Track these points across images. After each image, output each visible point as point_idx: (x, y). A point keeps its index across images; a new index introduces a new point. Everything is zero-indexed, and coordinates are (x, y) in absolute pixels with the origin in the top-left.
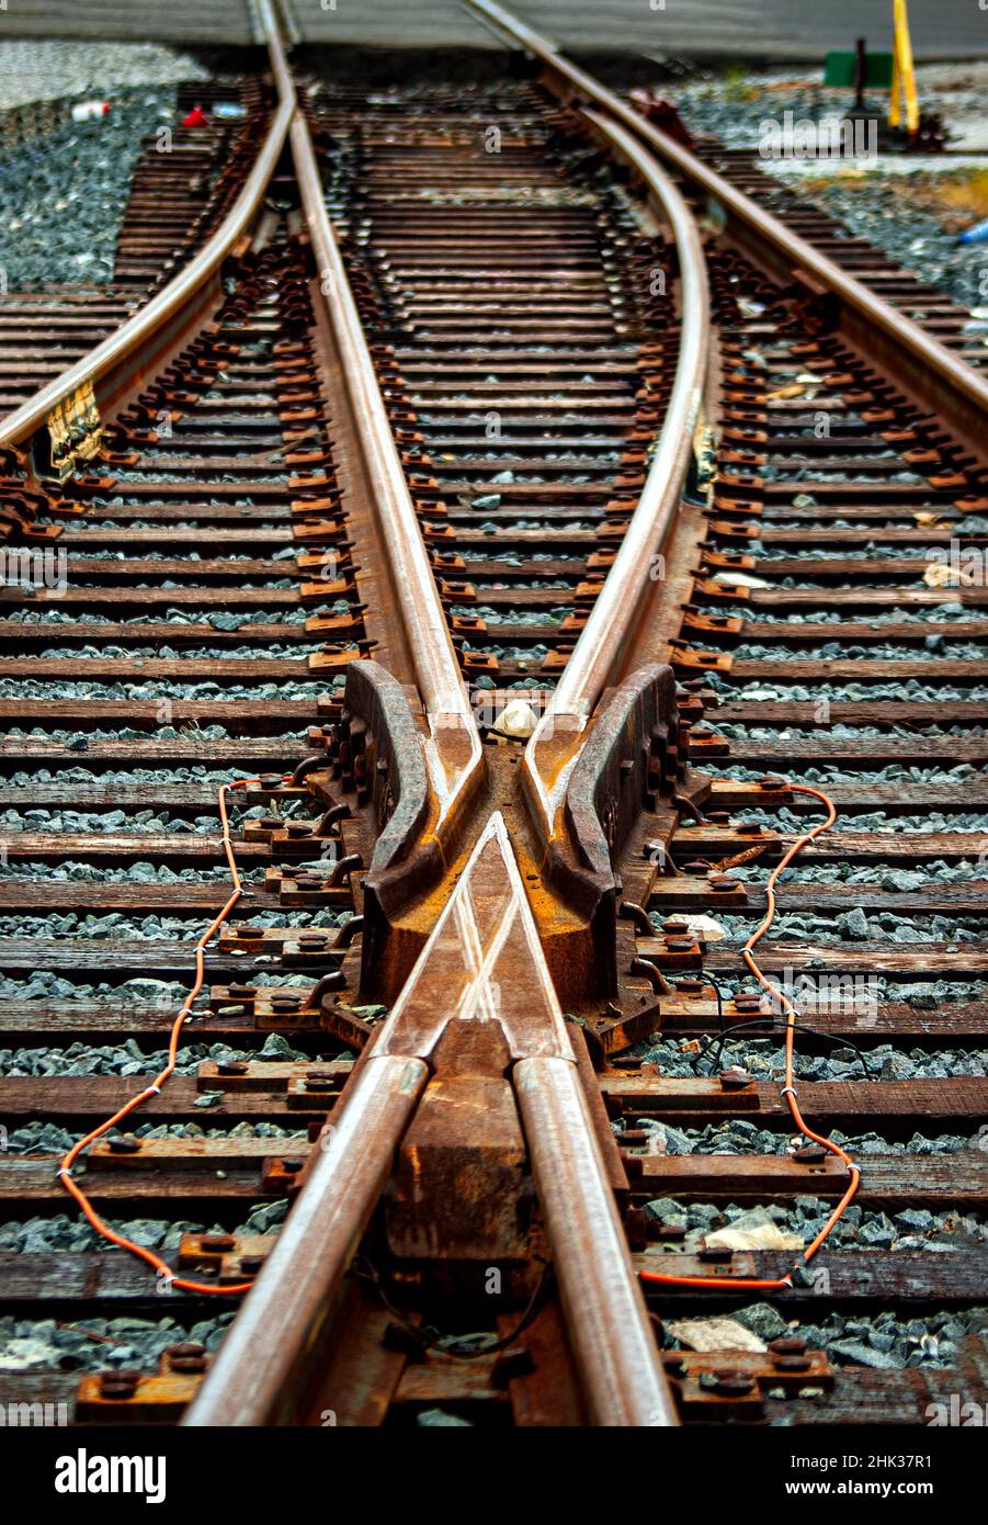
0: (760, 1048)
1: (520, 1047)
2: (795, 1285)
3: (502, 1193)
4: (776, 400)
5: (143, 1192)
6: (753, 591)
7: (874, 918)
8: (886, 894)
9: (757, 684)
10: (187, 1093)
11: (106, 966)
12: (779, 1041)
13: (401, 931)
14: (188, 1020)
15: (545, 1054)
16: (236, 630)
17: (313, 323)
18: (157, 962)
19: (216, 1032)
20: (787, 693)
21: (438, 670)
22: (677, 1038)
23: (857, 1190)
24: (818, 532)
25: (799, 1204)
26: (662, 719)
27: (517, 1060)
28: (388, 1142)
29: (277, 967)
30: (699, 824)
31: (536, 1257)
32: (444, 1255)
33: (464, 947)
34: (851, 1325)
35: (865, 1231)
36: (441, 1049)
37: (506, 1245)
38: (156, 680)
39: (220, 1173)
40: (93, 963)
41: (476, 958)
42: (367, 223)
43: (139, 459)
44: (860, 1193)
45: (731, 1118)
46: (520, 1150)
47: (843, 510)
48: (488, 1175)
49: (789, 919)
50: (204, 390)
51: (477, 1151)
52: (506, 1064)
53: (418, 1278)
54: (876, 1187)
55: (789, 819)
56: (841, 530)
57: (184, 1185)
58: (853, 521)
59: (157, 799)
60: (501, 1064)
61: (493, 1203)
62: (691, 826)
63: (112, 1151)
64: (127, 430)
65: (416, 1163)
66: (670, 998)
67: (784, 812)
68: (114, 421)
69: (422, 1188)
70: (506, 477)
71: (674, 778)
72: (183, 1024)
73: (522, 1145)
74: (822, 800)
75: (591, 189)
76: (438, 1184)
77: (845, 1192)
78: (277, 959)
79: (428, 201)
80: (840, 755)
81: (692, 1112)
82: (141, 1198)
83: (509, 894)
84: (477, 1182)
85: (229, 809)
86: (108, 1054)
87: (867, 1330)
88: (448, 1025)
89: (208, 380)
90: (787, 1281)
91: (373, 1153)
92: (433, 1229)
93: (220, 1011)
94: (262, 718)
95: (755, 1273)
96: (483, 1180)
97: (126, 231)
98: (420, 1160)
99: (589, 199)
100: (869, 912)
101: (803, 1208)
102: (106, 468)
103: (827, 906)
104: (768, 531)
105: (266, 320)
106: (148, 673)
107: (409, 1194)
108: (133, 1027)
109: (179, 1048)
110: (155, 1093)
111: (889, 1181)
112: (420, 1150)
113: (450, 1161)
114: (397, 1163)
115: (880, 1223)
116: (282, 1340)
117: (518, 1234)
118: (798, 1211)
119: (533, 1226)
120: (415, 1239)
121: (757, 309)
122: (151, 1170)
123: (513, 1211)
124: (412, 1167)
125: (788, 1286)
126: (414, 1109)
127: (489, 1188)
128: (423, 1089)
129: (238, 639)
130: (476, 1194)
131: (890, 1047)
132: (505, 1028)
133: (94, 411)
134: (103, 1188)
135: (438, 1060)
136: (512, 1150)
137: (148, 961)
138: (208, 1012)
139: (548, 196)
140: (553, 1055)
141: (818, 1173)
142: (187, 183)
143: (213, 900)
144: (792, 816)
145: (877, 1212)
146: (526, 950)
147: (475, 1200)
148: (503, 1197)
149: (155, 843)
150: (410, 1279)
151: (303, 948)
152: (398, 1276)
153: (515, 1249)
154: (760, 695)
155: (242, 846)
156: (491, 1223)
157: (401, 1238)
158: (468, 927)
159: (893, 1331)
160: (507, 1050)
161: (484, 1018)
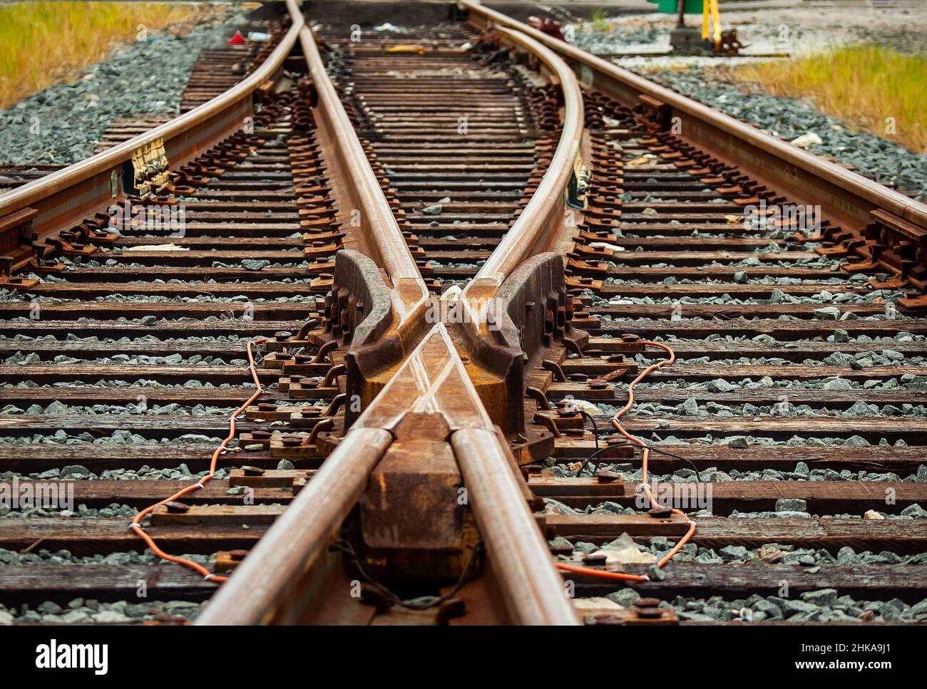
0: (624, 470)
1: (456, 424)
2: (652, 580)
3: (444, 504)
4: (630, 166)
5: (190, 536)
6: (615, 252)
7: (702, 407)
8: (711, 393)
9: (619, 297)
10: (222, 488)
11: (166, 428)
12: (638, 465)
13: (373, 383)
14: (224, 453)
15: (474, 427)
16: (260, 270)
17: (315, 127)
18: (202, 426)
19: (244, 459)
20: (639, 301)
21: (399, 260)
22: (566, 463)
23: (693, 535)
24: (658, 226)
25: (653, 542)
26: (554, 289)
27: (454, 431)
28: (363, 470)
29: (286, 428)
30: (580, 357)
31: (468, 547)
32: (403, 546)
33: (417, 380)
34: (691, 604)
35: (700, 560)
36: (401, 427)
37: (447, 539)
38: (204, 295)
39: (245, 526)
40: (157, 426)
41: (425, 386)
42: (352, 84)
43: (195, 191)
44: (696, 536)
45: (604, 501)
46: (456, 475)
47: (675, 215)
48: (434, 491)
49: (643, 406)
50: (241, 161)
51: (426, 476)
52: (447, 434)
53: (384, 562)
54: (706, 533)
55: (642, 361)
56: (675, 225)
57: (219, 532)
58: (682, 221)
59: (204, 349)
60: (444, 434)
61: (437, 510)
62: (575, 358)
63: (168, 512)
64: (187, 176)
65: (383, 484)
66: (561, 440)
67: (639, 357)
68: (178, 170)
69: (388, 500)
70: (447, 200)
71: (563, 328)
72: (220, 455)
73: (458, 473)
74: (666, 349)
75: (503, 69)
76: (399, 498)
77: (684, 535)
78: (286, 423)
79: (394, 76)
80: (676, 328)
81: (578, 497)
82: (189, 539)
83: (449, 357)
84: (425, 497)
85: (254, 354)
86: (167, 474)
87: (702, 606)
88: (406, 415)
89: (243, 155)
90: (646, 577)
91: (353, 472)
92: (395, 529)
93: (246, 447)
94: (277, 311)
95: (623, 570)
96: (431, 495)
97: (188, 90)
98: (385, 482)
99: (502, 75)
100: (700, 402)
101: (655, 545)
102: (172, 195)
103: (670, 399)
104: (625, 225)
105: (283, 127)
106: (198, 290)
107: (378, 504)
108: (185, 457)
109: (217, 469)
110: (200, 488)
111: (716, 530)
112: (386, 476)
113: (407, 483)
114: (369, 484)
115: (710, 554)
116: (287, 558)
117: (456, 531)
118: (652, 547)
119: (466, 525)
120: (382, 535)
121: (616, 123)
122: (196, 524)
123: (451, 516)
124: (380, 487)
125: (646, 580)
126: (382, 455)
127: (435, 501)
128: (388, 446)
129: (261, 274)
130: (425, 504)
131: (715, 469)
132: (446, 417)
133: (164, 158)
134: (162, 534)
135: (398, 432)
136: (451, 475)
137: (195, 425)
138: (237, 448)
139: (473, 75)
140: (480, 428)
141: (666, 522)
142: (230, 68)
143: (242, 396)
144: (644, 359)
145: (709, 549)
146: (460, 382)
147: (425, 508)
148: (444, 507)
149: (202, 369)
150: (379, 563)
151: (304, 415)
152: (370, 561)
153: (453, 541)
154: (621, 302)
155: (263, 371)
156: (436, 524)
157: (372, 534)
158: (420, 372)
159: (720, 606)
160: (448, 427)
161: (431, 412)
